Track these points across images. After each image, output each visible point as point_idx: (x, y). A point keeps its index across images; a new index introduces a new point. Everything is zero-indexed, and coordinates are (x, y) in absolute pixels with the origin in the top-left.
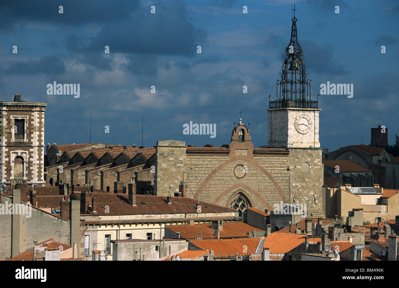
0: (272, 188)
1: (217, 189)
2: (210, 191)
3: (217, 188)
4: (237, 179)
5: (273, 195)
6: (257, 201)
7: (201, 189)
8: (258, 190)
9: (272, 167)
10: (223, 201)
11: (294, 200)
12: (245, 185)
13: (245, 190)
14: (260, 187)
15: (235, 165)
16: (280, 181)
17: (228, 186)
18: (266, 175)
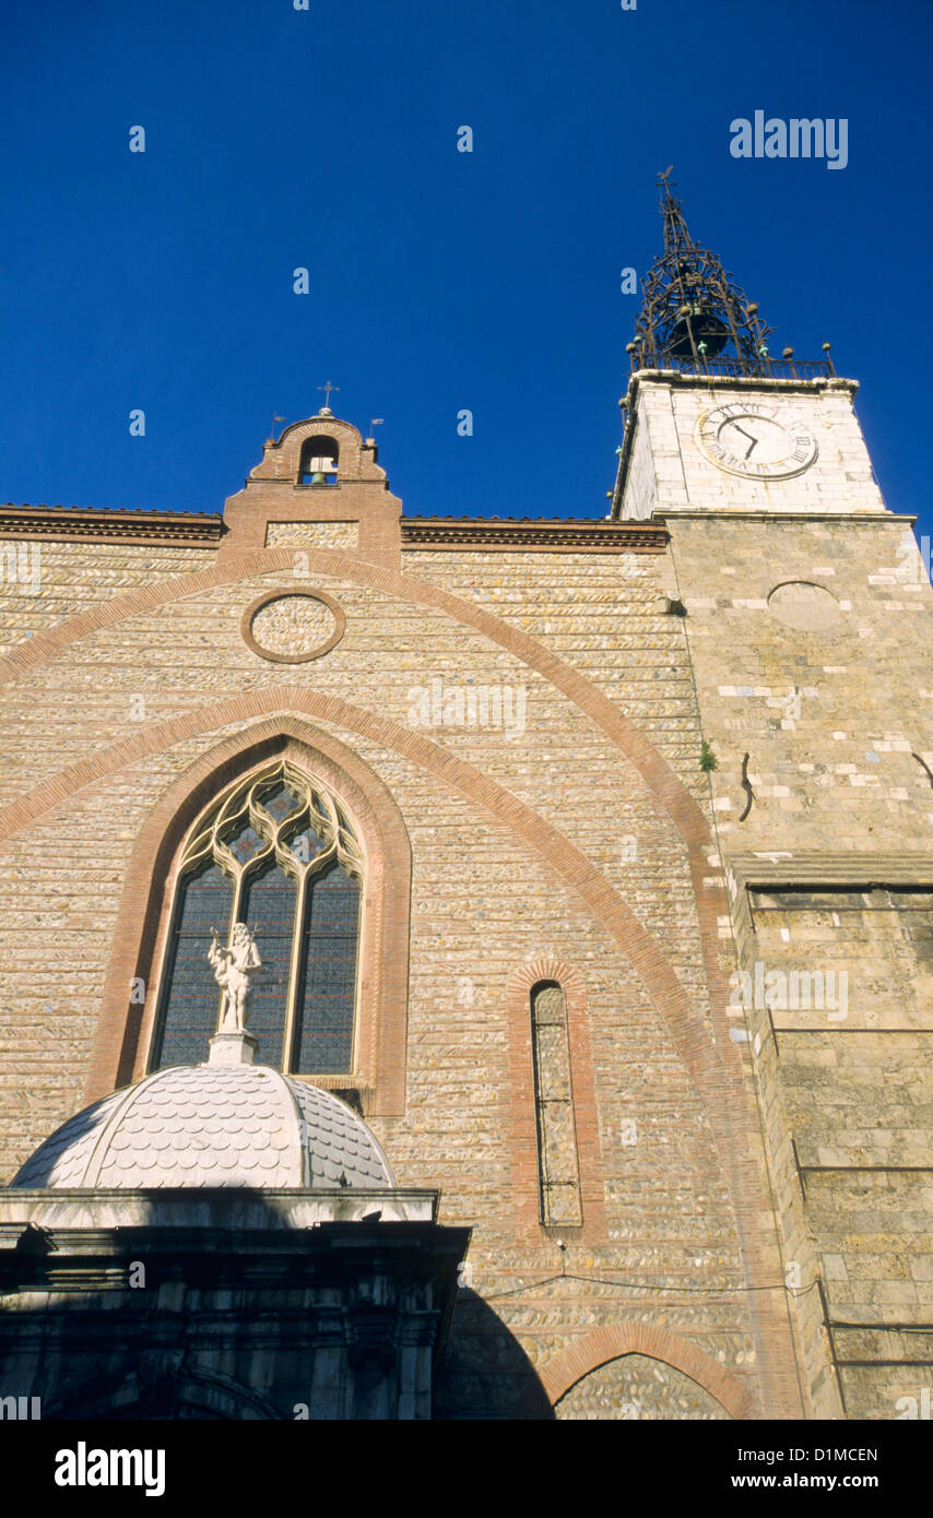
0: (547, 715)
1: (94, 716)
2: (29, 723)
3: (90, 708)
4: (267, 665)
5: (563, 753)
6: (424, 790)
9: (537, 603)
10: (122, 789)
11: (746, 784)
12: (326, 700)
13: (327, 726)
15: (257, 595)
16: (616, 676)
17: (182, 703)
18: (502, 643)
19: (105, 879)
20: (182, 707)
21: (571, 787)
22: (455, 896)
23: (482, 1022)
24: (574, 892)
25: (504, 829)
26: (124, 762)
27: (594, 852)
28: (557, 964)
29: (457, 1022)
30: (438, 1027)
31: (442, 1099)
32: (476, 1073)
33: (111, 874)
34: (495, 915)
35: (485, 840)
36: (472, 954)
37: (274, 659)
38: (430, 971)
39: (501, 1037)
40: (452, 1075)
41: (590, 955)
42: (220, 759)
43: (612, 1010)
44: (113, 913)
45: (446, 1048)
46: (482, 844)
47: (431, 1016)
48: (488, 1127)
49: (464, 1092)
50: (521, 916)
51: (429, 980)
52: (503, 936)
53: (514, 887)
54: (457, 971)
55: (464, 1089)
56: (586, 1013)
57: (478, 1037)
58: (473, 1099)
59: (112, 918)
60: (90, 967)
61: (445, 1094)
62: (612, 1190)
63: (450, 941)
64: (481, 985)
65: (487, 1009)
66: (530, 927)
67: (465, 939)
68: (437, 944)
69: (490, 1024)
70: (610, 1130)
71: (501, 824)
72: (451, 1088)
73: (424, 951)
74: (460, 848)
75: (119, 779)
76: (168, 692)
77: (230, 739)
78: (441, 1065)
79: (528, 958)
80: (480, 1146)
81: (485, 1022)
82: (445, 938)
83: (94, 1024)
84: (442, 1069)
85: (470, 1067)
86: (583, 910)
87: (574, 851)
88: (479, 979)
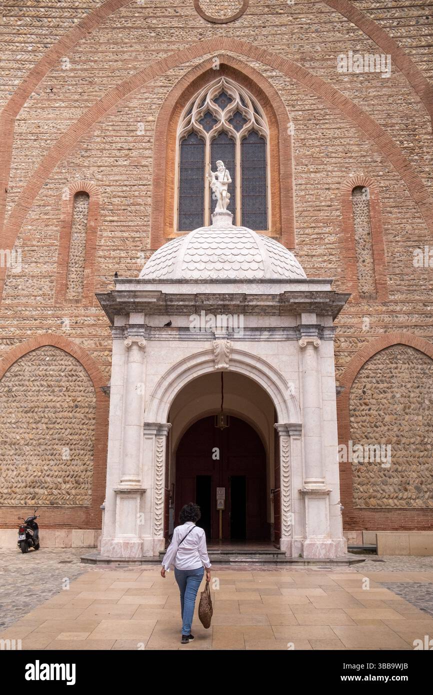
1: (126, 56)
2: (95, 61)
3: (124, 52)
4: (210, 25)
6: (295, 92)
7: (55, 56)
8: (297, 56)
10: (146, 95)
12: (241, 44)
13: (243, 58)
14: (307, 48)
16: (395, 24)
17: (170, 48)
18: (333, 6)
19: (144, 141)
20: (169, 50)
21: (371, 87)
22: (313, 146)
23: (329, 206)
24: (373, 143)
25: (337, 111)
26: (145, 81)
27: (382, 122)
28: (364, 178)
29: (317, 206)
30: (309, 209)
31: (312, 241)
32: (327, 230)
33: (147, 138)
34: (333, 155)
35: (328, 117)
36: (323, 174)
37: (213, 21)
38: (303, 182)
39: (338, 213)
40: (317, 230)
41: (381, 173)
42: (192, 78)
43: (392, 200)
44: (150, 157)
45: (313, 218)
46: (326, 119)
47: (305, 204)
48: (334, 253)
49: (322, 238)
50: (347, 155)
51: (303, 187)
52: (338, 165)
53: (343, 141)
54: (316, 182)
55: (322, 236)
56: (379, 201)
57: (327, 213)
58: (326, 241)
59: (150, 159)
60: (144, 183)
61: (313, 239)
62: (391, 279)
63: (312, 168)
64: (329, 189)
65: (331, 200)
66: (351, 160)
67: (320, 167)
68: (306, 170)
69: (333, 207)
70: (390, 254)
71: (334, 109)
72: (315, 236)
73: (300, 173)
74: (315, 122)
75: (143, 90)
76: (162, 42)
77: (196, 67)
78: (311, 226)
79: (351, 175)
80: (330, 262)
81: (331, 206)
82: (309, 167)
83: (150, 210)
84: (311, 228)
85: (324, 227)
86: (377, 152)
87: (372, 122)
88: (327, 186)
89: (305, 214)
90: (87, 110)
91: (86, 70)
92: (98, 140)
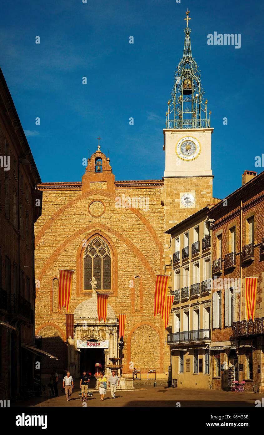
0: (140, 227)
1: (66, 230)
2: (57, 232)
3: (66, 228)
4: (93, 218)
5: (142, 235)
6: (120, 243)
8: (121, 230)
10: (73, 245)
11: (170, 241)
12: (103, 225)
13: (104, 231)
14: (124, 227)
15: (90, 201)
16: (152, 219)
17: (80, 227)
18: (133, 212)
22: (124, 263)
23: (128, 283)
24: (142, 262)
25: (132, 251)
26: (73, 239)
27: (146, 255)
28: (139, 274)
29: (124, 283)
31: (122, 294)
32: (127, 291)
33: (74, 260)
34: (130, 266)
36: (127, 272)
37: (94, 216)
38: (121, 275)
41: (144, 272)
43: (146, 281)
44: (75, 267)
45: (123, 287)
46: (129, 253)
47: (121, 282)
50: (134, 266)
52: (131, 269)
53: (133, 261)
54: (125, 275)
56: (143, 281)
62: (144, 306)
63: (124, 270)
65: (129, 281)
66: (135, 268)
67: (126, 270)
68: (122, 271)
71: (131, 249)
72: (124, 293)
73: (120, 272)
74: (125, 254)
75: (72, 243)
77: (89, 234)
78: (123, 289)
79: (135, 273)
80: (127, 300)
83: (76, 284)
86: (143, 265)
87: (143, 255)
88: (128, 276)
89: (121, 285)
90: (55, 250)
91: (54, 235)
92: (59, 261)
